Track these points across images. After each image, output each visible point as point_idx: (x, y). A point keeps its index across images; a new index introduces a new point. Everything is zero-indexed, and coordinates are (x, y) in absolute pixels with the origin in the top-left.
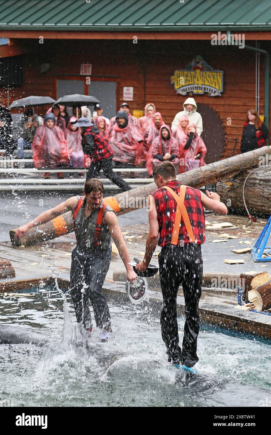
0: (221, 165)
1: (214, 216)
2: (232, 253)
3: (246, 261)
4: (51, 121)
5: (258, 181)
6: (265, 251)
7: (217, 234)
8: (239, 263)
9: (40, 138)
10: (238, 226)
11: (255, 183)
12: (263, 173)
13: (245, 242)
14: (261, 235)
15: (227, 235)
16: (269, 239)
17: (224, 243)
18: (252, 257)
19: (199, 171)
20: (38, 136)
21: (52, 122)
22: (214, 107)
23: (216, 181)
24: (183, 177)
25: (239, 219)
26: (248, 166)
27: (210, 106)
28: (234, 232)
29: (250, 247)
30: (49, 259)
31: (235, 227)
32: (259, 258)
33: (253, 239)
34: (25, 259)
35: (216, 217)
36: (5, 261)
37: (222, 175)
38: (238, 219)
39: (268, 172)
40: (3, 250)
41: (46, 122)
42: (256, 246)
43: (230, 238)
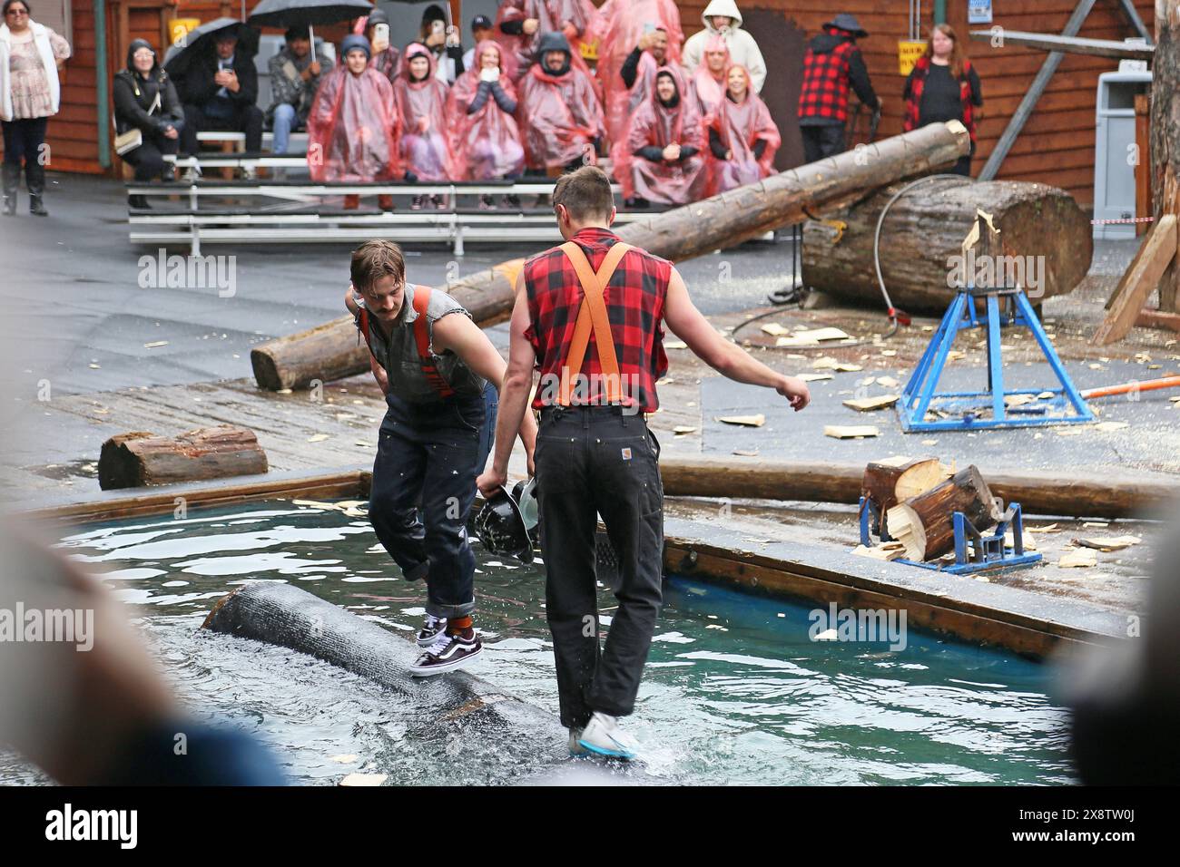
0: (817, 174)
1: (797, 310)
2: (846, 410)
3: (882, 430)
4: (358, 53)
5: (913, 219)
6: (933, 404)
7: (805, 358)
8: (865, 437)
9: (329, 102)
10: (862, 338)
11: (907, 224)
12: (929, 196)
13: (880, 380)
14: (922, 361)
15: (832, 363)
16: (943, 373)
17: (825, 383)
18: (899, 420)
19: (757, 192)
20: (327, 97)
21: (361, 56)
22: (798, 19)
23: (803, 216)
24: (714, 208)
25: (865, 319)
26: (889, 178)
27: (788, 16)
28: (848, 353)
29: (894, 394)
30: (357, 426)
31: (852, 340)
32: (916, 423)
33: (902, 372)
34: (294, 425)
35: (802, 315)
36: (239, 429)
37: (816, 204)
38: (860, 319)
39: (943, 194)
40: (235, 400)
41: (344, 59)
42: (908, 391)
43: (839, 371)
